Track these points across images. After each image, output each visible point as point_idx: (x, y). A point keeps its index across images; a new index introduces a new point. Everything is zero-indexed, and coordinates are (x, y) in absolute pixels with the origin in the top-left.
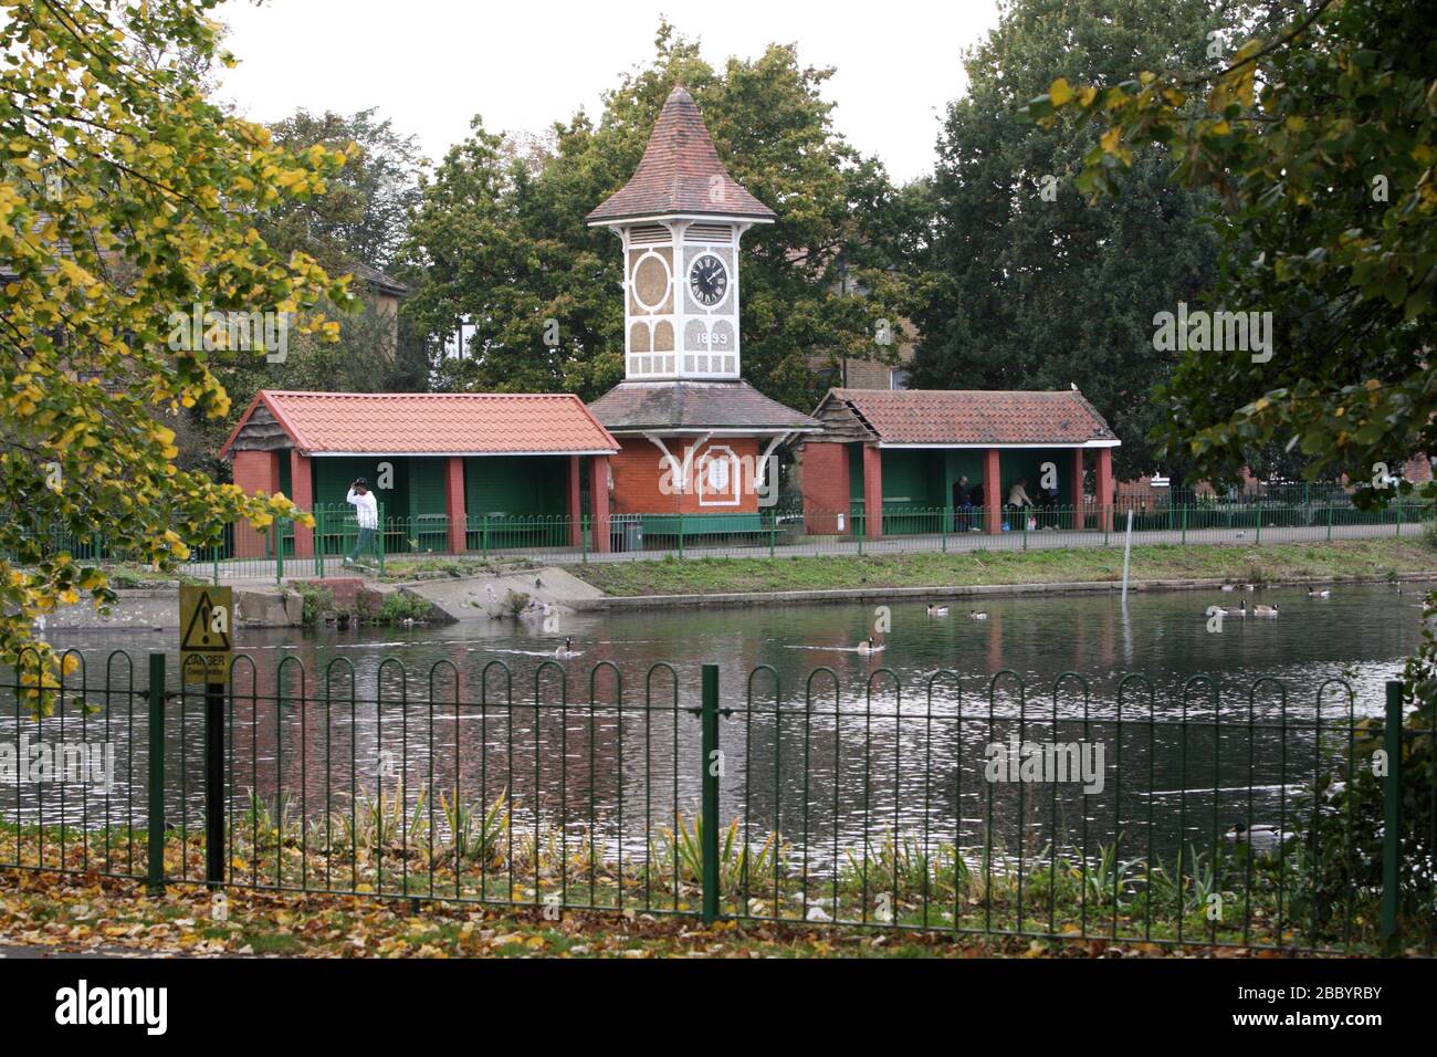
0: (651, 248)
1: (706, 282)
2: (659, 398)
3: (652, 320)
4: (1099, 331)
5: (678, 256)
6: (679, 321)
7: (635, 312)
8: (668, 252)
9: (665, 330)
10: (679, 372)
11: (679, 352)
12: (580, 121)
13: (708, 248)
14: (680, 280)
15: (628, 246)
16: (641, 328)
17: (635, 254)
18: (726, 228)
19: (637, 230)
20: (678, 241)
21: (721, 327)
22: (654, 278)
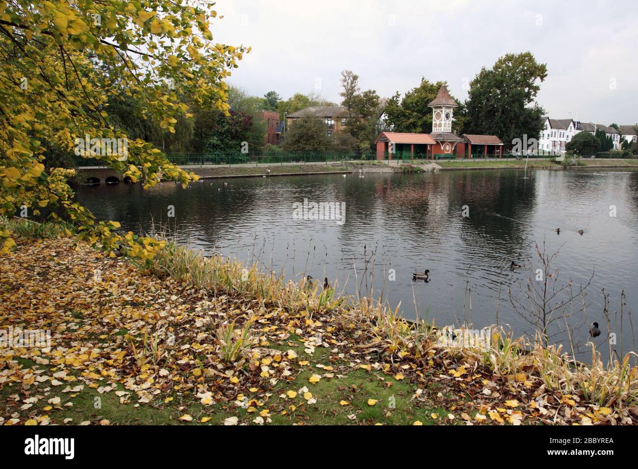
0: (438, 110)
1: (447, 116)
2: (440, 135)
3: (438, 122)
4: (496, 127)
5: (443, 112)
6: (443, 123)
7: (435, 121)
8: (442, 111)
9: (440, 124)
10: (442, 131)
11: (443, 128)
12: (409, 93)
13: (448, 111)
14: (443, 116)
15: (434, 110)
16: (436, 124)
17: (435, 112)
18: (450, 107)
19: (436, 108)
20: (444, 109)
21: (449, 124)
22: (438, 116)
